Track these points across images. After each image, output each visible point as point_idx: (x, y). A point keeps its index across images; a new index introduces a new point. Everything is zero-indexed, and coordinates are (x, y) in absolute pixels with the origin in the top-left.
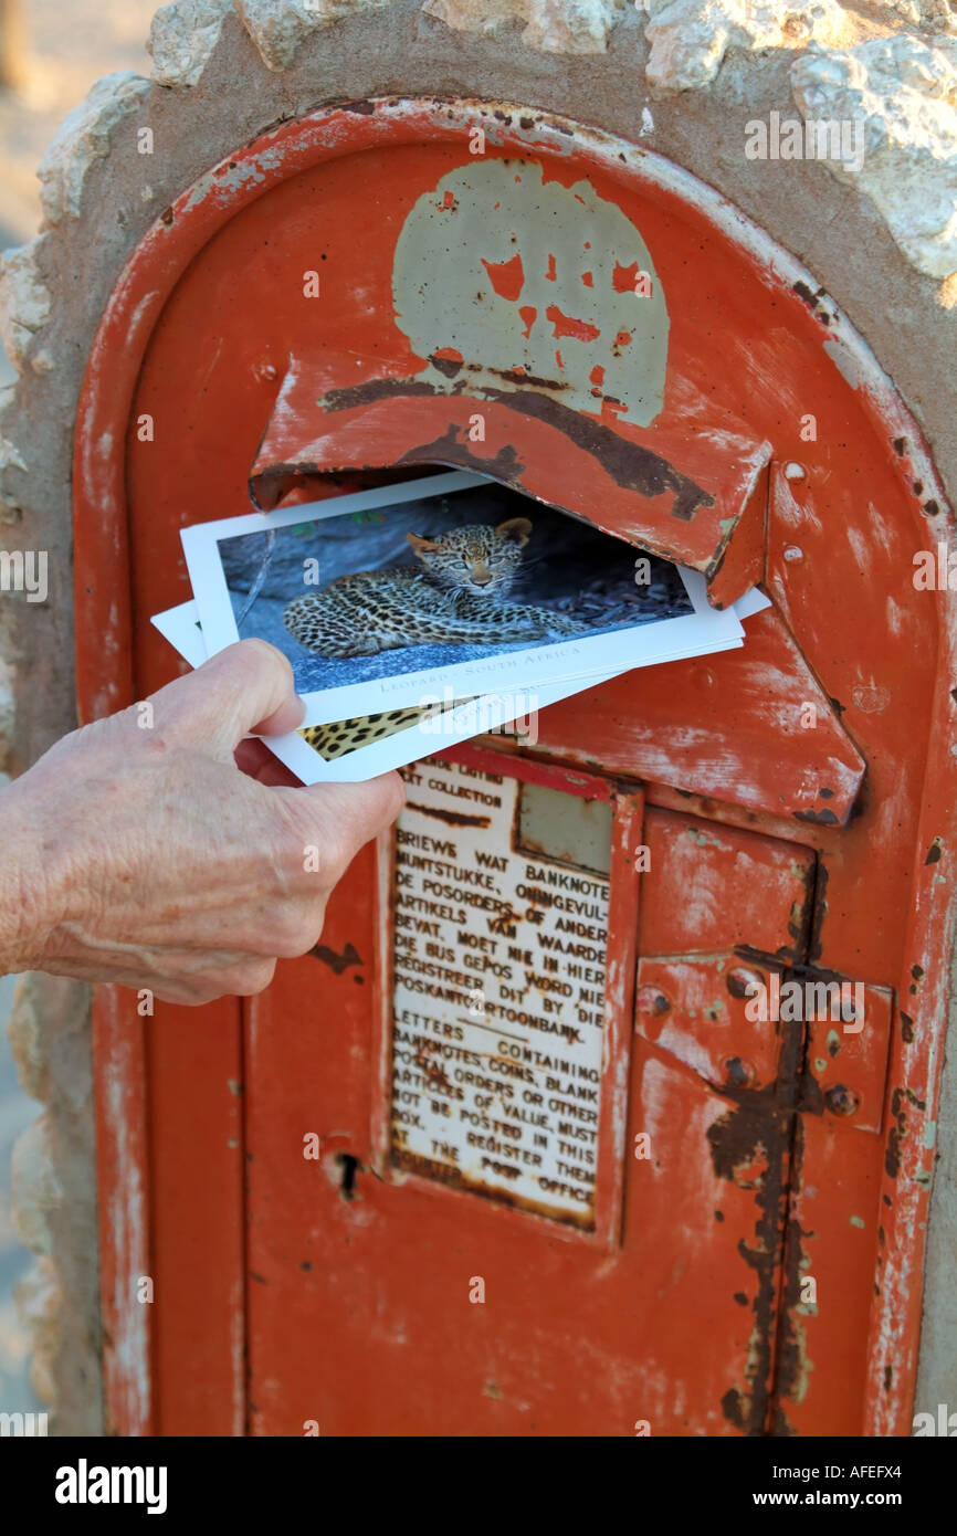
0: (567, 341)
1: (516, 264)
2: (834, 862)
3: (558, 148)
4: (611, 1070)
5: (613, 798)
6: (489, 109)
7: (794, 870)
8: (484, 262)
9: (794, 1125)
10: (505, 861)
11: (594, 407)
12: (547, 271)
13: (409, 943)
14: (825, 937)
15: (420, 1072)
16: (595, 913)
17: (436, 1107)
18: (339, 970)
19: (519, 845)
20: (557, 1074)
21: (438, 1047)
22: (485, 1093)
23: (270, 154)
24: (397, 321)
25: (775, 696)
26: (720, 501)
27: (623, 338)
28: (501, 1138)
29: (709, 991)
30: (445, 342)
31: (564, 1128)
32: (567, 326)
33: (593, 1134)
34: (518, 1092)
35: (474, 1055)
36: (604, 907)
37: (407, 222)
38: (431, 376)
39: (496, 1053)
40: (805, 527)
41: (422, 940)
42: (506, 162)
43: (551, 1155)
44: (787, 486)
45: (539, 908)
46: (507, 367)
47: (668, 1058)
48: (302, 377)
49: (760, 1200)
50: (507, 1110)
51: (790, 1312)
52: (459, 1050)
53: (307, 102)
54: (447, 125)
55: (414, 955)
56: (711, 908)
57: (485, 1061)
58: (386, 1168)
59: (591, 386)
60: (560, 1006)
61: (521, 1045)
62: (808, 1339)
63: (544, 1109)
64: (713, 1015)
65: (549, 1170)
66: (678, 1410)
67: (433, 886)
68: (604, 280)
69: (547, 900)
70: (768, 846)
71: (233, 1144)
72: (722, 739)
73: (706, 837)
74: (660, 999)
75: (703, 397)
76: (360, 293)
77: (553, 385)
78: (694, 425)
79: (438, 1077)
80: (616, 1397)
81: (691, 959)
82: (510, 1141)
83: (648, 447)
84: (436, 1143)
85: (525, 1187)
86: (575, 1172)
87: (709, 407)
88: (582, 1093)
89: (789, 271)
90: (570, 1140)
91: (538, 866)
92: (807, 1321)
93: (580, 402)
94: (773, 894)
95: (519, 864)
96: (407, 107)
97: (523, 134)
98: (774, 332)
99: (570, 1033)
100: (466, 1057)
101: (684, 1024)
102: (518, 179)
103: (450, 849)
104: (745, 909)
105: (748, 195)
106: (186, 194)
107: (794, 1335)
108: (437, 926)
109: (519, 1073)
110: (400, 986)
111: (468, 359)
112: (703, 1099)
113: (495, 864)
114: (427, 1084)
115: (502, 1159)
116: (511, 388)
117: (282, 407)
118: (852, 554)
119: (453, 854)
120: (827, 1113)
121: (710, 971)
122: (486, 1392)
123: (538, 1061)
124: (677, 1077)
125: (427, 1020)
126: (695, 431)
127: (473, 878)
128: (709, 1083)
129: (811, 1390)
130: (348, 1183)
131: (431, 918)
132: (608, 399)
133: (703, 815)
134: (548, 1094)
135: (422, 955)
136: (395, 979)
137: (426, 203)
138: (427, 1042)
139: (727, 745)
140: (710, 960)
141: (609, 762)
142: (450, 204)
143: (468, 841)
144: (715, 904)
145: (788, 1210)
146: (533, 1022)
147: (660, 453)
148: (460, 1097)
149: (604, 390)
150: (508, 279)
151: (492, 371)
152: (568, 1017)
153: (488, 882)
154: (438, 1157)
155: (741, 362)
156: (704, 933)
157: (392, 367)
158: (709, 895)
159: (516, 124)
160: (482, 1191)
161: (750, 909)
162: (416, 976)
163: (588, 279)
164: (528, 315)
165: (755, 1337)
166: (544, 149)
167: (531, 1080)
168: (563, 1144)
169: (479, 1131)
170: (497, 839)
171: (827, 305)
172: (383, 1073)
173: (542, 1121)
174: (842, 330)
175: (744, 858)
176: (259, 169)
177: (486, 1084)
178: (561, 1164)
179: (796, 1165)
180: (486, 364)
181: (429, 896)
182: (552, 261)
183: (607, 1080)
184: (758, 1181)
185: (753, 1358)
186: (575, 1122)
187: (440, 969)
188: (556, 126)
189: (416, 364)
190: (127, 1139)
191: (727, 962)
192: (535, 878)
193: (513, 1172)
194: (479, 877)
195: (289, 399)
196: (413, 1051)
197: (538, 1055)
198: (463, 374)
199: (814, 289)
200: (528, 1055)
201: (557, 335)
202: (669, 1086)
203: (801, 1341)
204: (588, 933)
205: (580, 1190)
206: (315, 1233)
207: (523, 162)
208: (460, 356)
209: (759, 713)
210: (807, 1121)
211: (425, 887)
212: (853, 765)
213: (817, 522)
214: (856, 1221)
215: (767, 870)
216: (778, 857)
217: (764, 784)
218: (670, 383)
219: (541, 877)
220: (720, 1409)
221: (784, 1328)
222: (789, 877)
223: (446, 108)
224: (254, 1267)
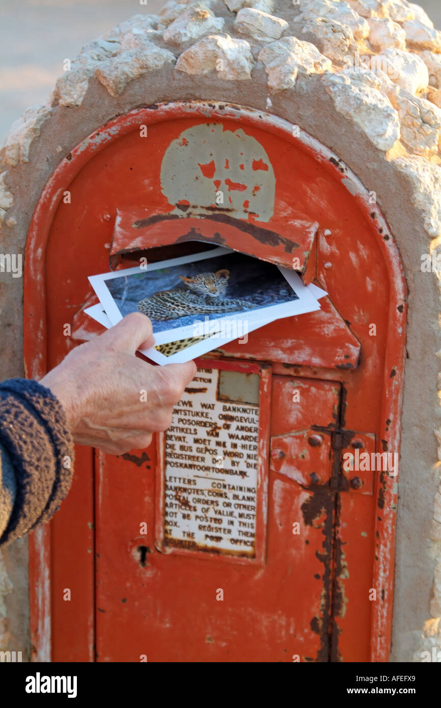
0: (235, 193)
1: (212, 164)
2: (349, 386)
3: (234, 116)
4: (262, 486)
5: (260, 371)
6: (206, 103)
7: (334, 391)
8: (199, 164)
9: (337, 498)
10: (213, 405)
11: (245, 217)
12: (225, 165)
13: (172, 447)
14: (347, 417)
15: (177, 502)
16: (253, 421)
17: (184, 516)
18: (139, 465)
19: (219, 398)
20: (238, 493)
21: (185, 490)
22: (206, 506)
23: (114, 128)
24: (162, 191)
25: (323, 322)
26: (301, 245)
27: (257, 188)
28: (213, 525)
29: (301, 446)
30: (182, 198)
31: (241, 516)
32: (233, 186)
33: (253, 515)
34: (221, 504)
35: (201, 490)
36: (256, 418)
37: (167, 151)
38: (177, 212)
39: (211, 488)
40: (332, 254)
41: (178, 444)
42: (208, 125)
43: (235, 528)
44: (324, 238)
45: (228, 423)
46: (208, 205)
47: (284, 478)
48: (123, 217)
49: (324, 532)
50: (216, 512)
51: (338, 579)
52: (194, 490)
53: (129, 107)
54: (188, 111)
55: (175, 452)
56: (300, 412)
57: (206, 493)
58: (163, 547)
59: (243, 209)
60: (238, 463)
61: (222, 482)
62: (346, 589)
63: (232, 509)
64: (303, 457)
65: (235, 535)
66: (292, 631)
67: (182, 420)
68: (249, 167)
69: (232, 419)
70: (322, 383)
71: (90, 551)
72: (302, 342)
73: (297, 383)
74: (281, 453)
75: (290, 208)
76: (147, 182)
77: (228, 210)
78: (286, 219)
79: (185, 503)
80: (264, 631)
81: (293, 434)
82: (218, 525)
83: (269, 229)
84: (184, 532)
85: (225, 545)
86: (246, 534)
87: (292, 212)
88: (249, 499)
89: (328, 154)
90: (243, 520)
91: (228, 405)
92: (345, 581)
93: (240, 215)
94: (325, 402)
95: (219, 406)
96: (172, 105)
97: (219, 111)
98: (318, 179)
99: (243, 474)
100: (197, 492)
101: (291, 462)
102: (213, 131)
103: (190, 404)
104: (314, 410)
105: (311, 127)
106: (77, 147)
107: (339, 588)
108: (184, 438)
109: (221, 495)
110: (168, 466)
111: (192, 203)
112: (299, 493)
113: (210, 407)
114: (180, 507)
115: (214, 534)
116: (210, 213)
117: (118, 229)
118: (351, 262)
119: (191, 405)
120: (351, 490)
121: (301, 438)
122: (207, 641)
123: (229, 488)
124: (288, 485)
125: (180, 479)
126: (287, 221)
127: (200, 414)
128: (302, 486)
129: (347, 612)
130: (143, 559)
131: (181, 434)
132: (251, 213)
133: (294, 374)
134: (233, 502)
135: (178, 451)
136: (166, 463)
137: (175, 144)
138: (180, 488)
139: (305, 344)
140: (301, 433)
141: (258, 357)
142: (185, 143)
143: (197, 400)
144: (302, 410)
145: (335, 534)
146: (227, 472)
147: (275, 231)
148: (195, 510)
149: (249, 210)
150: (209, 170)
151: (202, 207)
152: (242, 467)
153: (206, 415)
154: (186, 538)
155: (305, 193)
156: (298, 423)
157: (160, 210)
158: (299, 407)
159: (217, 108)
160: (206, 549)
161: (316, 410)
162: (175, 460)
163: (242, 167)
164: (217, 183)
165: (324, 592)
166: (228, 116)
167: (226, 497)
168: (240, 522)
169: (204, 523)
170: (210, 397)
171: (342, 165)
172: (161, 505)
173: (231, 514)
174: (349, 174)
175: (313, 389)
176: (109, 135)
177: (206, 502)
178: (240, 531)
179: (338, 515)
180: (200, 204)
181: (181, 425)
182: (227, 162)
183: (259, 491)
184: (323, 524)
185: (323, 602)
186: (245, 512)
187: (186, 455)
188: (233, 107)
189: (171, 208)
190: (44, 555)
191: (308, 433)
192: (227, 410)
193: (219, 539)
194: (202, 414)
195: (120, 226)
196: (174, 493)
197: (229, 485)
198: (190, 210)
199: (337, 159)
200: (225, 486)
201: (229, 190)
202: (285, 490)
203: (343, 591)
204: (250, 430)
205: (249, 541)
206: (128, 584)
207: (215, 124)
208: (188, 202)
209: (317, 330)
210: (342, 495)
211: (179, 421)
212: (356, 345)
213: (337, 251)
214: (364, 534)
215: (322, 392)
216: (327, 387)
217: (322, 356)
218: (276, 203)
219: (229, 409)
220: (310, 627)
221: (335, 585)
222: (332, 394)
223: (188, 104)
224: (100, 605)
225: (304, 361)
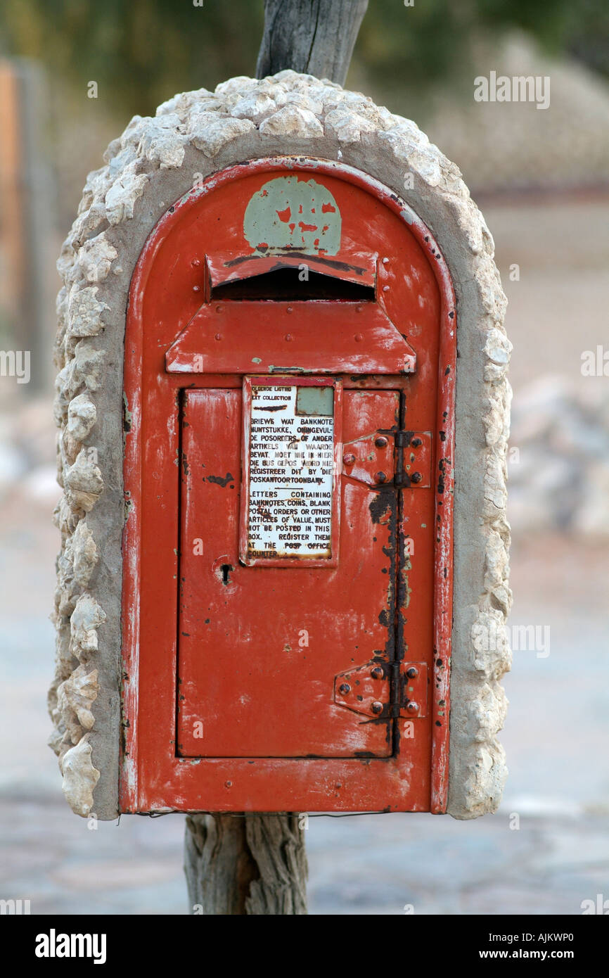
0: (307, 233)
1: (288, 209)
2: (408, 391)
3: (312, 166)
4: (336, 488)
5: (335, 383)
6: (289, 157)
7: (395, 396)
8: (277, 211)
9: (400, 495)
10: (293, 420)
11: (316, 253)
12: (299, 210)
13: (256, 463)
14: (406, 420)
15: (260, 516)
16: (327, 431)
17: (266, 528)
18: (224, 486)
19: (297, 414)
20: (314, 499)
21: (267, 503)
22: (286, 516)
23: (211, 183)
24: (245, 237)
25: (384, 338)
26: (368, 270)
27: (326, 228)
28: (293, 533)
29: (369, 449)
30: (262, 241)
31: (317, 520)
32: (305, 227)
33: (328, 519)
34: (299, 512)
35: (281, 501)
36: (330, 427)
37: (249, 203)
38: (257, 253)
39: (290, 498)
40: (390, 278)
41: (261, 460)
42: (285, 178)
43: (312, 534)
44: (383, 266)
45: (306, 435)
46: (284, 246)
47: (356, 481)
48: (213, 260)
49: (389, 528)
50: (295, 520)
51: (402, 571)
52: (275, 501)
53: (223, 165)
54: (275, 164)
55: (258, 467)
56: (368, 419)
57: (286, 503)
58: (246, 561)
59: (314, 246)
60: (315, 471)
61: (300, 491)
62: (409, 580)
63: (310, 515)
64: (371, 458)
65: (312, 540)
66: (362, 628)
67: (265, 437)
68: (319, 211)
69: (309, 430)
70: (385, 392)
71: (175, 577)
72: (368, 356)
73: (363, 394)
74: (353, 456)
75: (354, 243)
76: (232, 229)
77: (301, 249)
78: (351, 252)
79: (267, 516)
80: (338, 631)
81: (362, 439)
82: (297, 533)
83: (338, 261)
84: (266, 544)
85: (303, 551)
86: (322, 537)
87: (356, 245)
88: (325, 503)
89: (389, 192)
90: (320, 524)
91: (305, 418)
92: (408, 572)
93: (312, 252)
94: (388, 407)
95: (298, 420)
96: (261, 161)
97: (301, 163)
98: (377, 217)
99: (319, 480)
100: (278, 503)
101: (360, 465)
102: (289, 182)
103: (272, 421)
104: (379, 416)
105: (375, 171)
106: (179, 201)
107: (403, 580)
108: (267, 453)
109: (299, 503)
110: (252, 482)
111: (269, 246)
112: (367, 494)
113: (289, 422)
114: (262, 520)
115: (293, 541)
116: (286, 252)
117: (212, 269)
118: (406, 283)
119: (273, 423)
120: (412, 485)
121: (368, 441)
122: (285, 650)
123: (307, 496)
124: (357, 488)
125: (262, 493)
126: (352, 254)
127: (281, 430)
128: (369, 486)
129: (410, 602)
130: (225, 579)
131: (265, 451)
132: (320, 250)
133: (361, 387)
134: (310, 508)
135: (261, 467)
136: (250, 479)
137: (257, 195)
138: (262, 502)
139: (370, 357)
140: (369, 437)
141: (333, 370)
142: (265, 194)
143: (278, 416)
144: (368, 417)
145: (399, 529)
146: (305, 480)
147: (342, 261)
148: (276, 521)
149: (319, 247)
150: (285, 216)
151: (279, 248)
152: (319, 474)
153: (286, 430)
154: (268, 549)
155: (367, 228)
156: (365, 429)
157: (243, 253)
158: (367, 414)
159: (299, 160)
160: (286, 557)
161: (381, 415)
162: (258, 476)
163: (313, 211)
164: (292, 226)
165: (390, 585)
166: (307, 167)
167: (304, 505)
168: (317, 527)
169: (284, 532)
170: (289, 413)
171: (401, 200)
172: (246, 519)
173: (309, 520)
174: (406, 207)
175: (378, 397)
176: (207, 188)
177: (286, 512)
178: (316, 536)
179: (401, 511)
180: (276, 246)
181: (264, 442)
182: (301, 207)
183: (334, 495)
184: (389, 520)
185: (389, 594)
186: (322, 516)
187: (268, 470)
188: (312, 159)
189: (252, 250)
191: (375, 436)
192: (305, 423)
193: (298, 546)
194: (283, 429)
195: (212, 266)
196: (257, 507)
197: (307, 493)
198: (268, 251)
199: (396, 196)
200: (303, 494)
201: (302, 231)
202: (355, 493)
203: (406, 582)
204: (325, 439)
205: (325, 544)
206: (212, 604)
207: (291, 176)
208: (267, 245)
209: (379, 345)
210: (404, 492)
211: (262, 439)
212: (413, 355)
213: (394, 276)
214: (423, 526)
215: (386, 399)
216: (389, 393)
217: (386, 365)
218: (342, 240)
219: (307, 422)
220: (378, 619)
221: (398, 578)
222: (394, 399)
223: (274, 159)
224: (184, 630)
225: (373, 370)
